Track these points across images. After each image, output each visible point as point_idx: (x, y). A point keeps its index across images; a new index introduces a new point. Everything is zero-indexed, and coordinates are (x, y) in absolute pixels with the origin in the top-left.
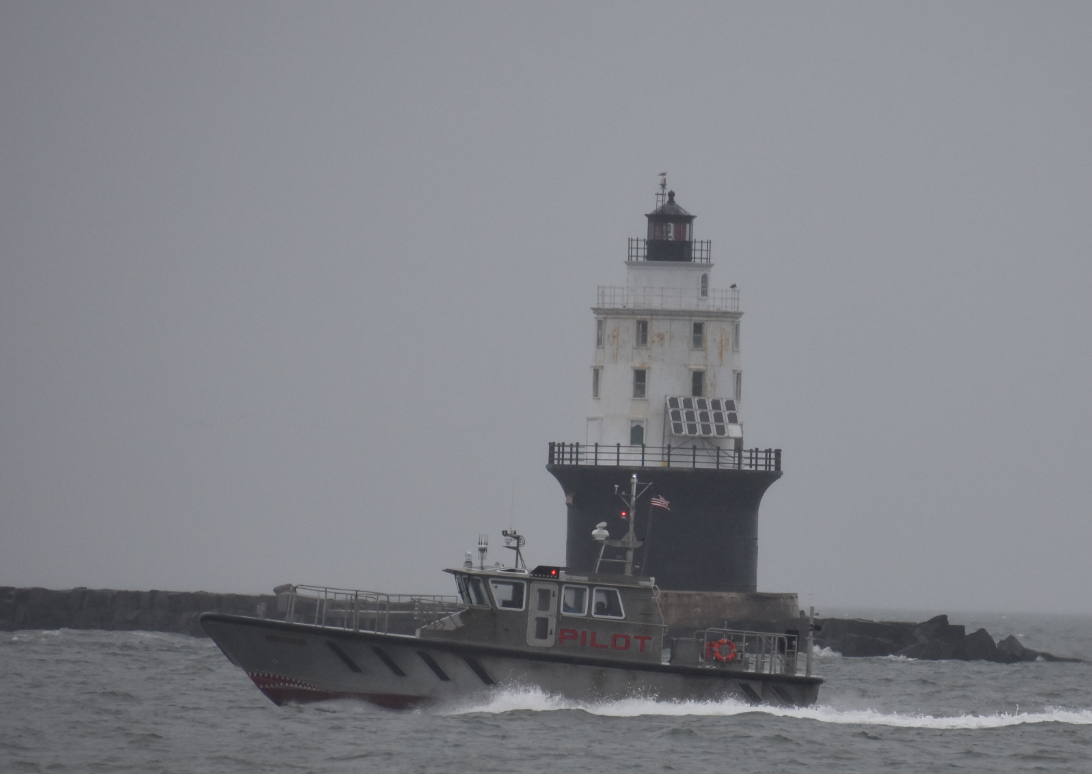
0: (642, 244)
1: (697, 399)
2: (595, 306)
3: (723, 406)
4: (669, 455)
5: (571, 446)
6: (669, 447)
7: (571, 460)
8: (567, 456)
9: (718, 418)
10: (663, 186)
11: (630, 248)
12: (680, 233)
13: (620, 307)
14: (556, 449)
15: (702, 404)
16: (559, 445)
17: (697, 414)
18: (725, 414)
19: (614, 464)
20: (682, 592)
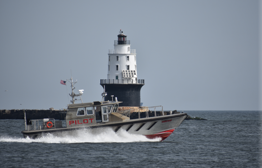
0: (117, 42)
1: (128, 70)
2: (108, 53)
3: (133, 72)
4: (123, 81)
5: (105, 80)
6: (123, 80)
7: (105, 83)
8: (104, 82)
9: (132, 74)
10: (121, 30)
11: (115, 42)
12: (124, 39)
13: (113, 53)
14: (102, 81)
15: (129, 71)
16: (102, 80)
17: (128, 73)
18: (133, 73)
19: (113, 83)
20: (124, 107)
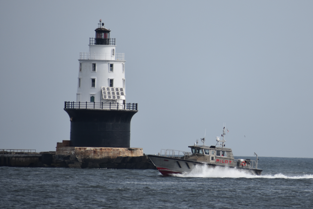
0: (94, 40)
1: (111, 88)
2: (79, 59)
3: (119, 90)
4: (102, 105)
5: (72, 103)
6: (102, 103)
7: (72, 107)
8: (70, 106)
9: (118, 94)
10: (100, 21)
11: (90, 41)
12: (105, 36)
13: (87, 59)
14: (67, 104)
15: (113, 89)
16: (68, 102)
17: (111, 92)
18: (120, 92)
19: (85, 108)
20: (102, 148)
